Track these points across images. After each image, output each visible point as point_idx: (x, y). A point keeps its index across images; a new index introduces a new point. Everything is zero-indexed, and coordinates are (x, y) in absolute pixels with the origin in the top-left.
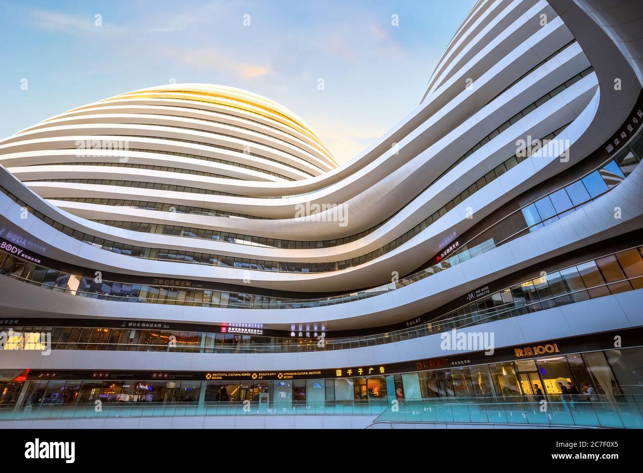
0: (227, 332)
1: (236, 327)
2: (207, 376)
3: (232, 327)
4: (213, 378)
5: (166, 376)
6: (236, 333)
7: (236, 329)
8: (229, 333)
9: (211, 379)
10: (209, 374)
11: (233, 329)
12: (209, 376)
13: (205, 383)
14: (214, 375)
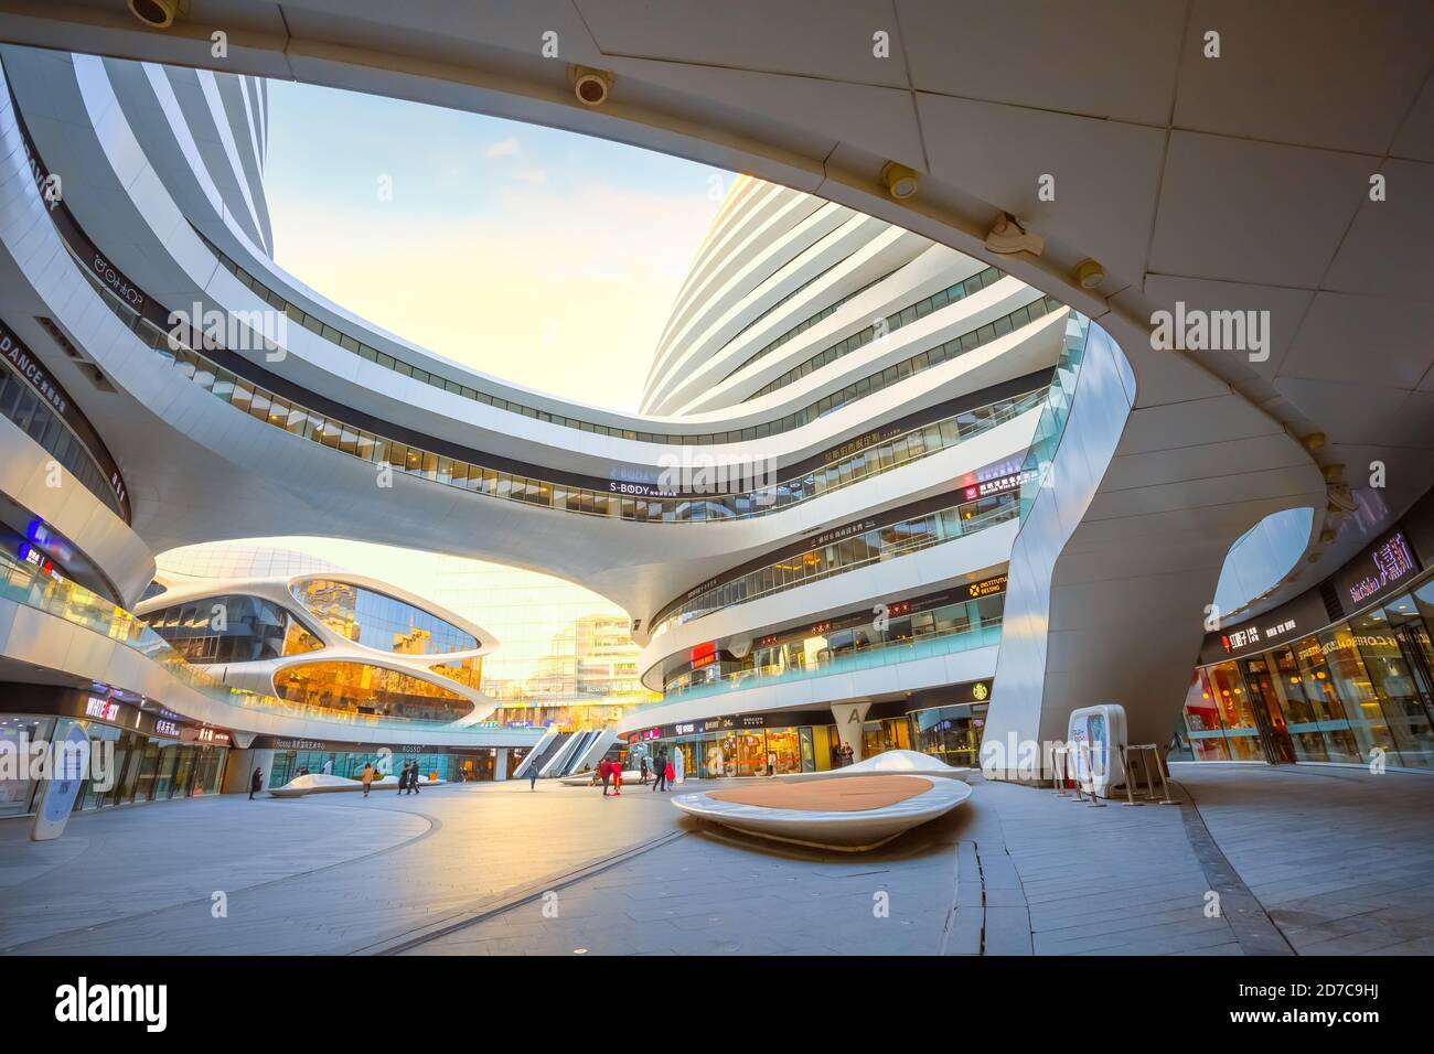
0: (979, 496)
1: (997, 479)
2: (971, 591)
3: (986, 483)
4: (984, 591)
5: (905, 607)
6: (1000, 491)
7: (997, 483)
8: (983, 496)
9: (980, 595)
10: (974, 587)
11: (990, 486)
12: (974, 590)
13: (973, 605)
14: (983, 585)
